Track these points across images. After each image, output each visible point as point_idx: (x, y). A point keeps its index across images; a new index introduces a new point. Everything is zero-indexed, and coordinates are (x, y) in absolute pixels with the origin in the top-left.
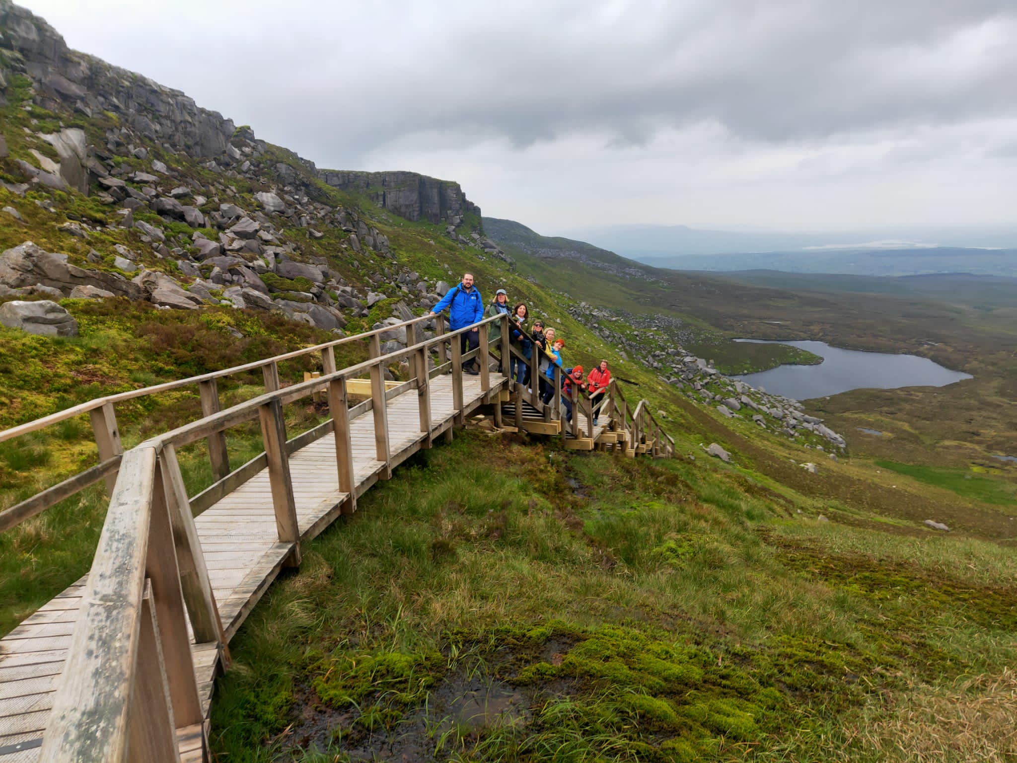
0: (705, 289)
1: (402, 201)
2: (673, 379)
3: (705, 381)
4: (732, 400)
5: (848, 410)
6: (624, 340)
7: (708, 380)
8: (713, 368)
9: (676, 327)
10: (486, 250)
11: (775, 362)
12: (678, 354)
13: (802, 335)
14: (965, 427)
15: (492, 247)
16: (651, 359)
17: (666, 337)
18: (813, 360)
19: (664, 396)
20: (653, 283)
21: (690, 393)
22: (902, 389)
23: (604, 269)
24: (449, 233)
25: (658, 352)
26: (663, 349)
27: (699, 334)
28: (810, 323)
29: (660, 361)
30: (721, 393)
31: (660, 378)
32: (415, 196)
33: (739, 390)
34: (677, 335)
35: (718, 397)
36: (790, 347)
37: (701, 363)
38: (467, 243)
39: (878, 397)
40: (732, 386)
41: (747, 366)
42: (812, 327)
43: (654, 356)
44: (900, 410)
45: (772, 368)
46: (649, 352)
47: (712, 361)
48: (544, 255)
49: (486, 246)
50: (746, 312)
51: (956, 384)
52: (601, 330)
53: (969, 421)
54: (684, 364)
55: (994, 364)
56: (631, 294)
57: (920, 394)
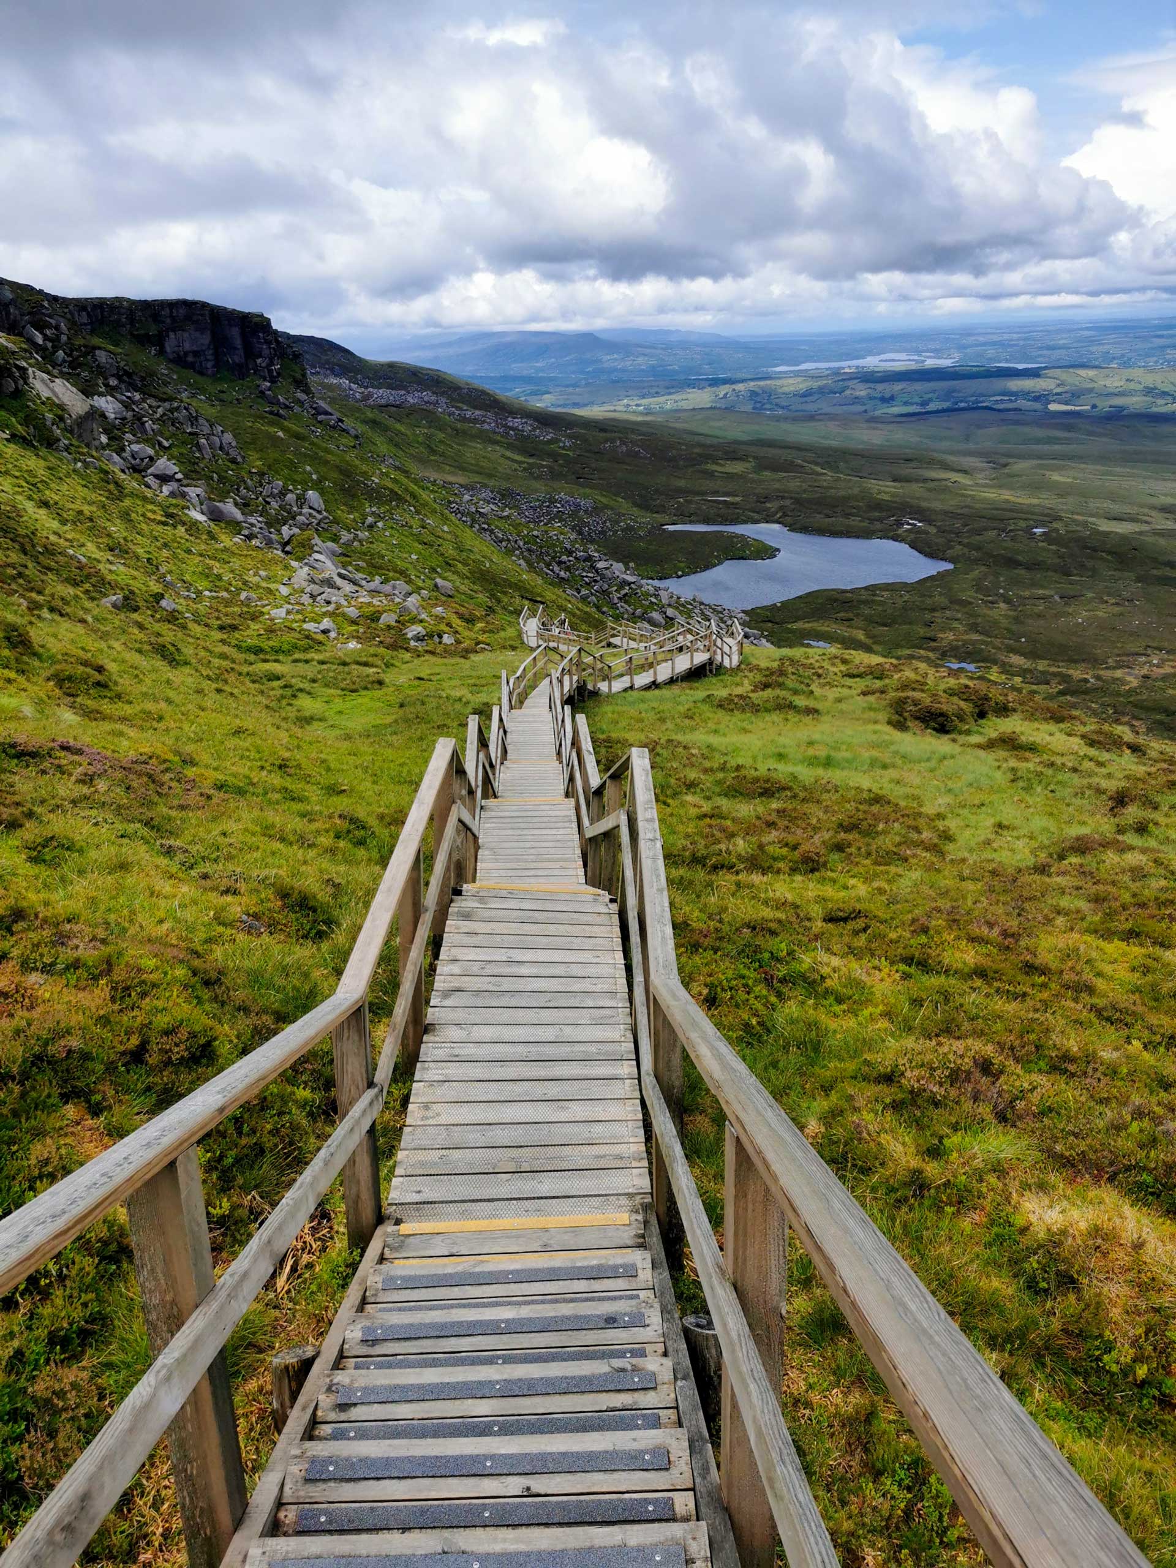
0: (624, 448)
1: (187, 346)
2: (584, 592)
3: (623, 592)
4: (655, 615)
5: (797, 619)
6: (521, 543)
7: (626, 590)
8: (633, 574)
9: (586, 511)
10: (320, 418)
11: (717, 557)
12: (589, 558)
13: (756, 516)
14: (922, 631)
15: (327, 413)
16: (556, 569)
17: (573, 536)
18: (767, 552)
19: (574, 615)
20: (550, 442)
21: (605, 609)
22: (866, 588)
23: (475, 421)
24: (262, 392)
25: (564, 558)
26: (570, 553)
27: (617, 522)
28: (767, 498)
29: (568, 569)
30: (642, 606)
31: (569, 591)
32: (206, 339)
33: (665, 601)
34: (588, 525)
35: (639, 611)
36: (737, 536)
37: (618, 568)
38: (291, 408)
39: (836, 600)
40: (656, 596)
41: (682, 565)
42: (768, 505)
43: (560, 563)
44: (857, 615)
45: (715, 566)
46: (553, 558)
47: (632, 565)
48: (383, 402)
49: (319, 411)
50: (682, 483)
51: (931, 578)
52: (492, 532)
53: (929, 624)
54: (597, 571)
55: (978, 548)
56: (520, 463)
57: (886, 594)
